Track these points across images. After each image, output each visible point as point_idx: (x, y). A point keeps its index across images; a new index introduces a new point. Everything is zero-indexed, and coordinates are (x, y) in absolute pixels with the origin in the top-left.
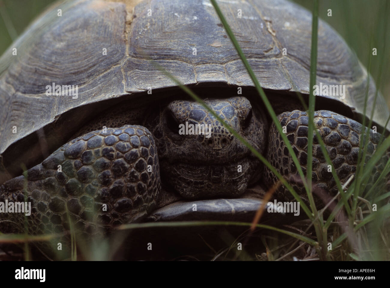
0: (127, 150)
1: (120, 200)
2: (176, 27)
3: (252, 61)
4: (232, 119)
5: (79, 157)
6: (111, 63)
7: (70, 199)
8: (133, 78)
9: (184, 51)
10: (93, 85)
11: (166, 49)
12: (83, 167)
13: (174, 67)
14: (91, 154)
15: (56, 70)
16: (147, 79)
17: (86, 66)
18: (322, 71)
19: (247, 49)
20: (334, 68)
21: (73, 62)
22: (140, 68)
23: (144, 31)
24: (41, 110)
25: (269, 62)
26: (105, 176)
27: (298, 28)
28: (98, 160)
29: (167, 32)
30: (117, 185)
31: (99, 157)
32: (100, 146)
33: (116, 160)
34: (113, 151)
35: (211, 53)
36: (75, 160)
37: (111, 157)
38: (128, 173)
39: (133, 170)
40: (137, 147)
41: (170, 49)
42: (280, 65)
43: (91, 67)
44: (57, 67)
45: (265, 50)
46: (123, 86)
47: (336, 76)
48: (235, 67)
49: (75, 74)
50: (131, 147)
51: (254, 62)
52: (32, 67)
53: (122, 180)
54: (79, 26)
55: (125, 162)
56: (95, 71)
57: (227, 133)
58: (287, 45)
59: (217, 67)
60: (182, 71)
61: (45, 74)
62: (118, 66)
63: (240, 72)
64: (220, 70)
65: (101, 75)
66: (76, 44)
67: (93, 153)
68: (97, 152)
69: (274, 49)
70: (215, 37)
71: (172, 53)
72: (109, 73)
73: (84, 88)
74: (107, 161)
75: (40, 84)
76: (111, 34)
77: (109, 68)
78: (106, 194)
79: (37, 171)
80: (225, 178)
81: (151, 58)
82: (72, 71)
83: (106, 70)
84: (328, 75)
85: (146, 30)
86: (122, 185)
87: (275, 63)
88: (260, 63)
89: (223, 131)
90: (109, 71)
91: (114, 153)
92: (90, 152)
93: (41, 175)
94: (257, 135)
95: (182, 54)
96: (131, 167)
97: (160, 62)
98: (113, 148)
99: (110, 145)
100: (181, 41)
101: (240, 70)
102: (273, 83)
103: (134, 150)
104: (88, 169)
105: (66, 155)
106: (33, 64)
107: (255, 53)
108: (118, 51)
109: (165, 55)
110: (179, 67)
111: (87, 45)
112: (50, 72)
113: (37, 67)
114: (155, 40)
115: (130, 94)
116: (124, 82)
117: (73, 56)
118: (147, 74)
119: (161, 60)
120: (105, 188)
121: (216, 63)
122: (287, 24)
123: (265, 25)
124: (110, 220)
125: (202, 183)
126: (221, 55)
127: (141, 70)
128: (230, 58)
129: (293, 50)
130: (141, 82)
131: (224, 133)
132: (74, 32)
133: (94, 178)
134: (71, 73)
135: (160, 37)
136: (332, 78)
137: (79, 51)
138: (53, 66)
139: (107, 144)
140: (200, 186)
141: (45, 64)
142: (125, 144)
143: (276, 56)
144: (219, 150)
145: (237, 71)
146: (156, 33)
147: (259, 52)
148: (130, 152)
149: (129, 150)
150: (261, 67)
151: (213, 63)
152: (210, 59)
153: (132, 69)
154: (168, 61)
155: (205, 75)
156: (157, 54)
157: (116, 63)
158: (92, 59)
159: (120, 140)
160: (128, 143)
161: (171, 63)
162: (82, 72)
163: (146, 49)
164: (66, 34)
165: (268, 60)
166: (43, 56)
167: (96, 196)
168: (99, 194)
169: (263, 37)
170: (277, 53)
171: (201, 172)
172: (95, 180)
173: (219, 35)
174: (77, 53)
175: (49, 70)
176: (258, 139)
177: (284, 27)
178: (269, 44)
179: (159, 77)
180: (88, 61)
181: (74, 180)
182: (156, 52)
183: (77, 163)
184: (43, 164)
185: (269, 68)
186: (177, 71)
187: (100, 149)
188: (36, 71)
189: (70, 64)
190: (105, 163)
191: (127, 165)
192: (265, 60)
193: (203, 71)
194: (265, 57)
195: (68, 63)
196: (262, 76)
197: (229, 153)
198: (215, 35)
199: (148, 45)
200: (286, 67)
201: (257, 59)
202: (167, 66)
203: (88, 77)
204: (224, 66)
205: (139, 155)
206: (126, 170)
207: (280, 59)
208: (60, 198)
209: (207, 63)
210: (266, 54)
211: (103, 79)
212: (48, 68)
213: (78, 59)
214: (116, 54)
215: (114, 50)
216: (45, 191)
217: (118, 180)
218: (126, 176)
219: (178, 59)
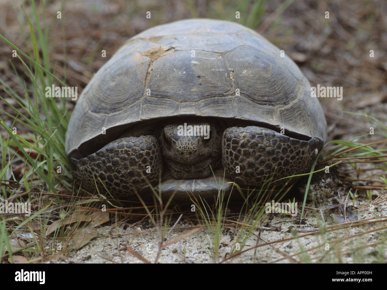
0: (137, 151)
1: (133, 178)
2: (173, 78)
3: (215, 99)
4: (196, 140)
5: (113, 152)
6: (136, 99)
7: (108, 175)
8: (145, 109)
9: (175, 93)
10: (126, 112)
11: (165, 92)
12: (115, 158)
13: (168, 103)
14: (119, 152)
15: (108, 100)
16: (153, 110)
17: (123, 99)
18: (263, 101)
19: (213, 92)
20: (272, 98)
21: (117, 96)
22: (150, 103)
23: (155, 80)
24: (98, 124)
25: (226, 99)
26: (125, 164)
27: (251, 74)
28: (122, 155)
29: (168, 81)
30: (131, 170)
31: (123, 154)
32: (123, 148)
33: (132, 157)
34: (130, 152)
35: (190, 95)
36: (111, 154)
37: (128, 155)
38: (138, 164)
39: (140, 163)
40: (143, 150)
41: (168, 92)
42: (233, 100)
43: (125, 100)
44: (109, 99)
45: (225, 91)
46: (139, 114)
47: (273, 103)
48: (203, 104)
49: (117, 103)
50: (140, 150)
51: (216, 99)
52: (97, 96)
53: (134, 167)
54: (123, 72)
55: (136, 158)
56: (128, 103)
57: (191, 149)
58: (240, 87)
59: (193, 104)
60: (172, 107)
61: (103, 102)
62: (140, 101)
63: (206, 107)
64: (194, 106)
65: (130, 106)
66: (120, 84)
67: (120, 151)
68: (122, 151)
69: (231, 90)
70: (194, 85)
71: (169, 94)
72: (134, 105)
73: (121, 113)
74: (126, 156)
75: (100, 108)
76: (138, 80)
77: (135, 102)
78: (126, 174)
79: (93, 156)
80: (193, 170)
81: (157, 97)
82: (116, 102)
83: (133, 103)
84: (267, 103)
85: (156, 79)
86: (134, 171)
87: (230, 99)
88: (220, 100)
89: (189, 148)
90: (134, 104)
91: (130, 153)
92: (118, 151)
93: (95, 159)
94: (216, 144)
95: (173, 95)
96: (139, 161)
97: (162, 100)
98: (130, 150)
99: (128, 148)
100: (174, 87)
101: (206, 105)
102: (225, 113)
103: (141, 152)
104: (117, 160)
105: (107, 150)
106: (98, 94)
107: (218, 94)
108: (140, 91)
109: (165, 96)
110: (171, 104)
111: (125, 86)
112: (105, 101)
113: (100, 97)
114: (160, 86)
115: (141, 120)
116: (140, 112)
117: (118, 92)
118: (153, 107)
119: (162, 99)
120: (126, 171)
121: (193, 101)
122: (245, 72)
123: (229, 74)
124: (129, 188)
125: (181, 172)
126: (196, 97)
127: (151, 104)
128: (201, 98)
129: (243, 90)
130: (149, 112)
131: (190, 150)
132: (120, 76)
133: (120, 165)
134: (115, 103)
135: (163, 84)
136: (269, 105)
137: (121, 89)
138: (107, 97)
139: (127, 147)
140: (180, 173)
141: (104, 95)
142: (137, 148)
143: (232, 95)
144: (188, 158)
145: (204, 107)
146: (162, 81)
147: (220, 93)
148: (139, 153)
149: (139, 152)
150: (220, 102)
151: (191, 101)
152: (189, 99)
153: (146, 103)
154: (166, 99)
155: (184, 109)
156: (160, 95)
157: (138, 99)
158: (127, 95)
159: (134, 146)
160: (138, 148)
161: (167, 101)
162: (121, 103)
163: (155, 91)
164: (117, 77)
165: (226, 97)
166: (103, 90)
167: (121, 175)
168: (122, 174)
169: (225, 83)
170: (232, 93)
171: (180, 167)
172: (120, 166)
173: (197, 84)
174: (120, 90)
175: (105, 99)
176: (217, 146)
177: (242, 74)
178: (228, 87)
179: (159, 110)
180: (125, 96)
181: (111, 164)
182: (160, 93)
183: (112, 156)
184: (96, 154)
185: (226, 103)
186: (170, 106)
187: (123, 149)
188: (99, 99)
189: (116, 97)
190: (126, 158)
191: (137, 160)
192: (223, 98)
193: (184, 107)
194: (224, 96)
195: (115, 96)
196: (220, 109)
197: (194, 159)
198: (194, 84)
199: (156, 89)
200: (236, 102)
201: (218, 98)
202: (165, 103)
203: (124, 106)
204: (197, 103)
205: (144, 155)
206: (136, 162)
207: (233, 97)
208: (104, 173)
209: (187, 101)
210: (225, 94)
211: (130, 109)
212: (105, 98)
213: (120, 94)
214: (139, 93)
215: (138, 91)
216: (97, 168)
217: (132, 167)
218: (136, 165)
219: (171, 99)
